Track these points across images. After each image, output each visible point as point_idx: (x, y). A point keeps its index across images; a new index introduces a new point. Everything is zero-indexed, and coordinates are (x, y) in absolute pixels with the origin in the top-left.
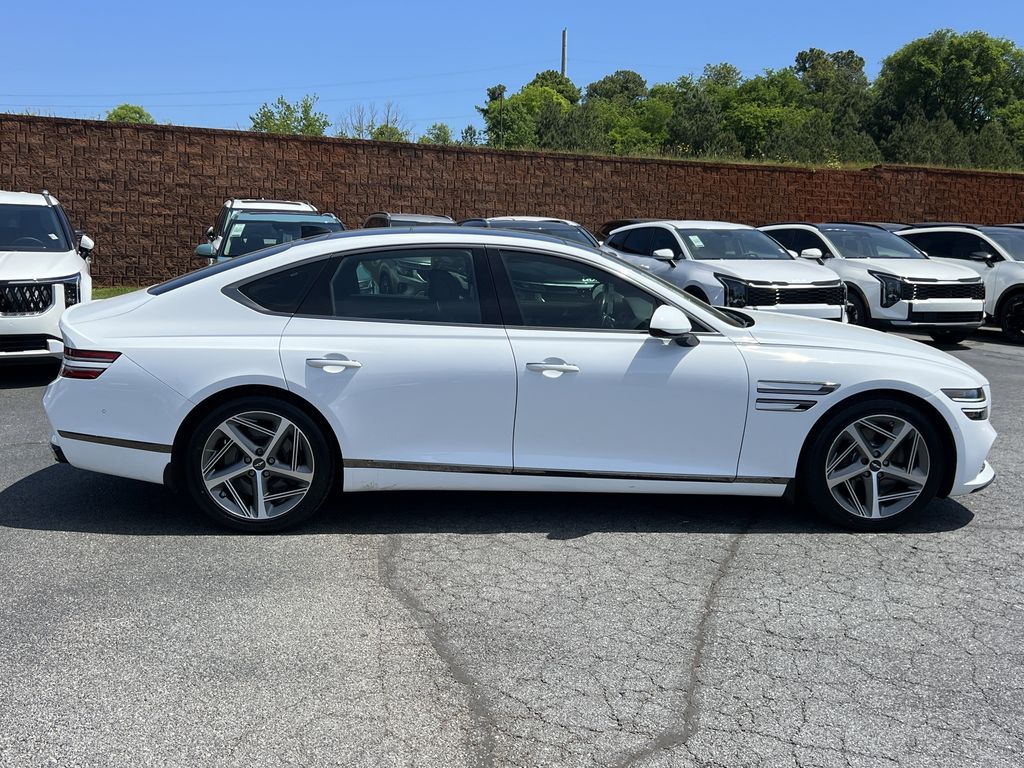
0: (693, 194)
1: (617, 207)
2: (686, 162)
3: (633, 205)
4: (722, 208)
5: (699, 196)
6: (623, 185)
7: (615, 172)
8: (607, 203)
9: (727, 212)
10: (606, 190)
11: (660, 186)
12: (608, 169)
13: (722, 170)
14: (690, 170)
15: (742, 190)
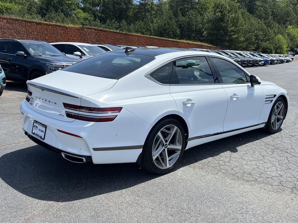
0: (34, 32)
1: (10, 35)
2: (31, 21)
3: (16, 35)
4: (43, 37)
5: (36, 33)
6: (11, 27)
7: (7, 23)
8: (6, 33)
9: (45, 39)
10: (5, 29)
11: (23, 29)
12: (5, 21)
13: (42, 25)
14: (32, 24)
15: (48, 32)
